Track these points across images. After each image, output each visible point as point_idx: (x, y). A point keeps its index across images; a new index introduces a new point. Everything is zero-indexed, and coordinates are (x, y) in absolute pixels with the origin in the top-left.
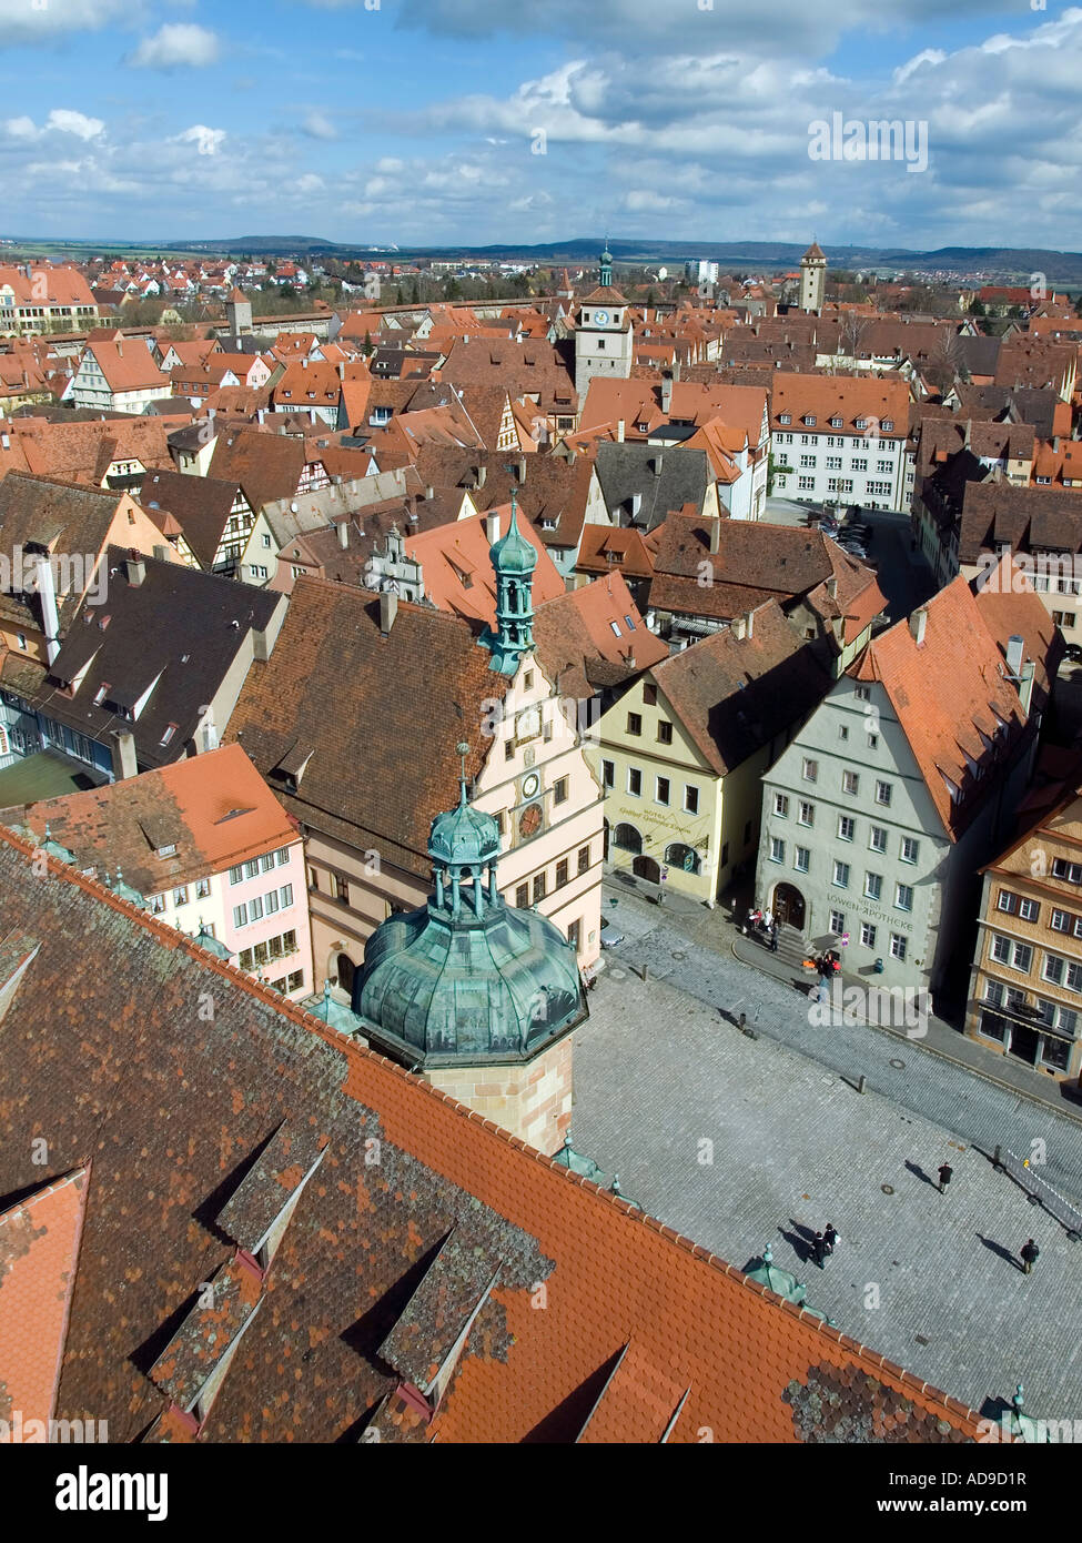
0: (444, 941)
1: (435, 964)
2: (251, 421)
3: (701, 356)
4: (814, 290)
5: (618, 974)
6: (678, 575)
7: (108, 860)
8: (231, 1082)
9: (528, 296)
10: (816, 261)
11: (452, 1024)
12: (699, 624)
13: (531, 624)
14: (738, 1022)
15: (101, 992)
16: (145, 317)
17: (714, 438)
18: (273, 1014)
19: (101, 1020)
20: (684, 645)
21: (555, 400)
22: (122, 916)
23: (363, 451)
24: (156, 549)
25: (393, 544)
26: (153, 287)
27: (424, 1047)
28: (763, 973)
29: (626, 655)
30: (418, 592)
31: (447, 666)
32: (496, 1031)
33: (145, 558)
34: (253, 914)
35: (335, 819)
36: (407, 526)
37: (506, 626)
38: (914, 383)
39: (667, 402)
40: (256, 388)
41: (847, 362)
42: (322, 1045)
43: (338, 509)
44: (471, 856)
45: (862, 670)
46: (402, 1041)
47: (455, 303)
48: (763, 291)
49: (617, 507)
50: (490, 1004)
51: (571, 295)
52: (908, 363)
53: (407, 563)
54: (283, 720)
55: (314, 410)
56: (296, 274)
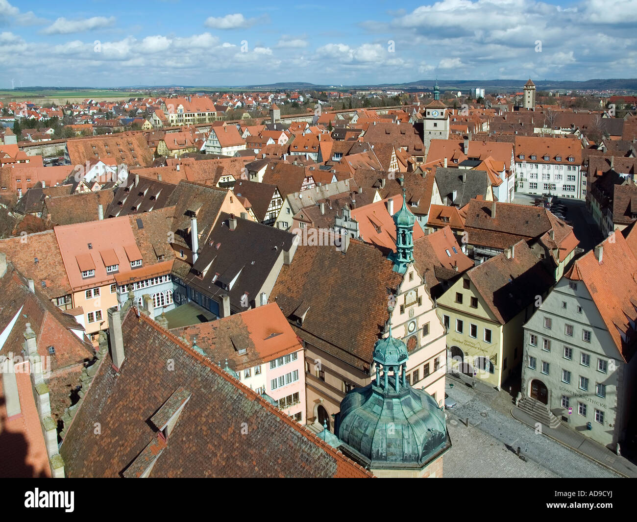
0: (380, 404)
1: (375, 415)
2: (280, 159)
3: (480, 129)
4: (531, 100)
5: (454, 422)
6: (476, 228)
7: (216, 354)
8: (279, 470)
9: (400, 105)
10: (531, 87)
11: (384, 446)
12: (487, 252)
13: (413, 250)
14: (517, 452)
15: (218, 420)
16: (236, 116)
17: (489, 166)
18: (300, 436)
19: (218, 434)
20: (482, 261)
21: (415, 149)
22: (229, 383)
23: (330, 172)
24: (242, 214)
25: (346, 213)
26: (239, 104)
27: (370, 456)
28: (528, 426)
29: (454, 265)
30: (357, 235)
31: (373, 269)
32: (406, 452)
33: (237, 218)
34: (280, 383)
35: (320, 340)
36: (350, 205)
37: (401, 251)
38: (582, 140)
39: (466, 150)
40: (282, 145)
41: (549, 131)
42: (324, 453)
43: (320, 197)
44: (394, 361)
45: (572, 274)
46: (359, 454)
47: (367, 108)
48: (507, 101)
49: (445, 196)
50: (403, 437)
51: (419, 104)
52: (578, 131)
53: (352, 221)
54: (296, 292)
55: (308, 154)
56: (299, 98)
